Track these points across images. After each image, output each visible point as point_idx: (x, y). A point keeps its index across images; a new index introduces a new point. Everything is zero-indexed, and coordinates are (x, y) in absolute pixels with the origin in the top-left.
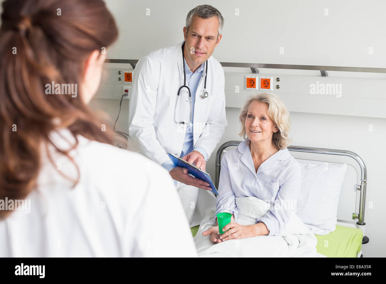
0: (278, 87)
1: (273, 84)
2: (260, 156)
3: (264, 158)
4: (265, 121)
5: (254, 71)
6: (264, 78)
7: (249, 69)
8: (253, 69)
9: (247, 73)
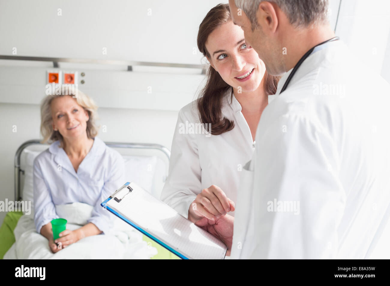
0: (83, 82)
1: (77, 79)
2: (79, 153)
3: (83, 153)
4: (77, 113)
5: (56, 66)
6: (68, 72)
7: (51, 64)
8: (56, 63)
9: (48, 68)
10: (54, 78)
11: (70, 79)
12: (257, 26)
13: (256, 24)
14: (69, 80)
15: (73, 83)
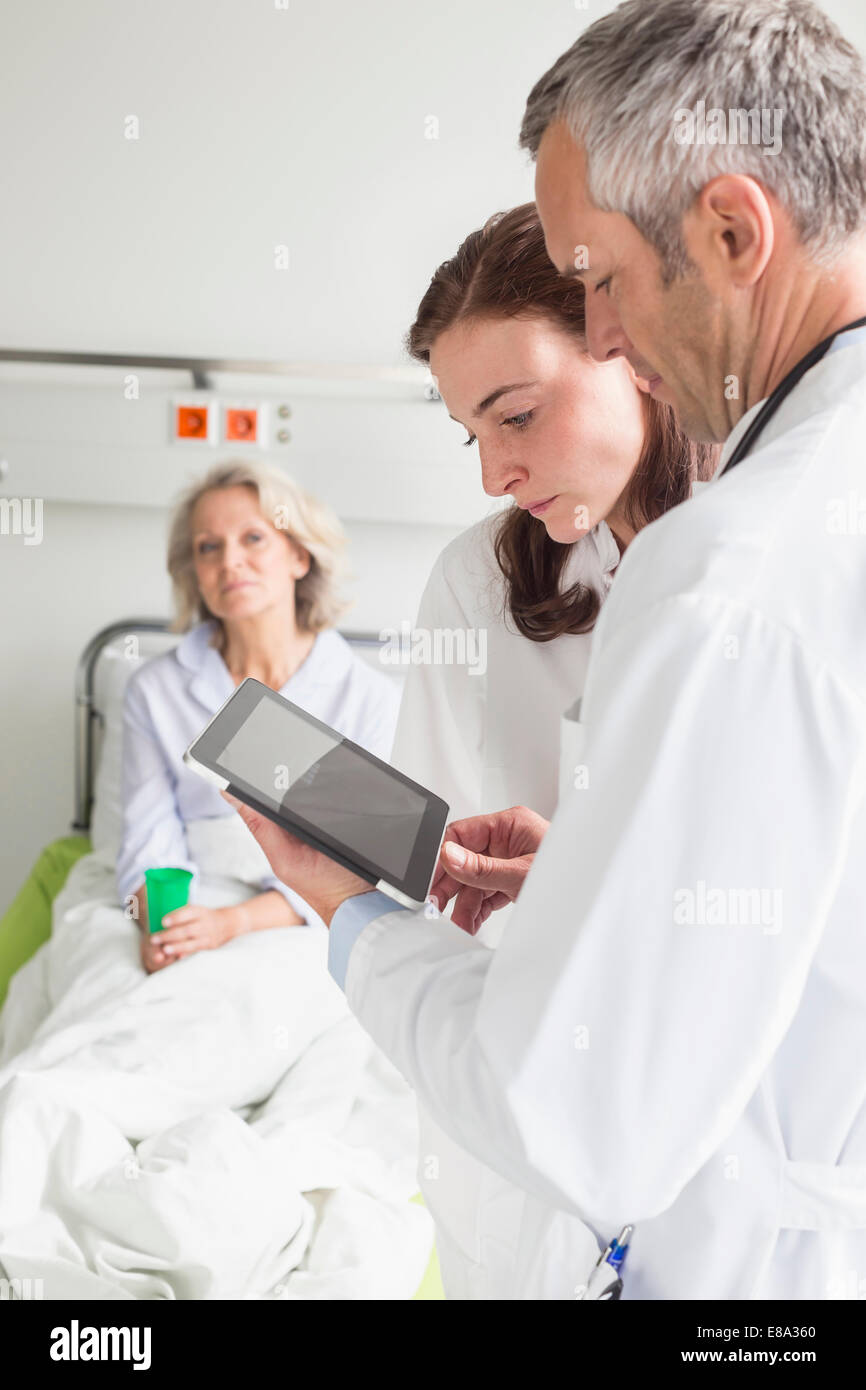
0: (283, 437)
1: (265, 426)
3: (277, 673)
5: (200, 383)
6: (238, 405)
7: (185, 377)
8: (200, 373)
9: (177, 390)
10: (193, 423)
11: (244, 425)
12: (684, 266)
13: (682, 262)
14: (242, 427)
15: (254, 438)
